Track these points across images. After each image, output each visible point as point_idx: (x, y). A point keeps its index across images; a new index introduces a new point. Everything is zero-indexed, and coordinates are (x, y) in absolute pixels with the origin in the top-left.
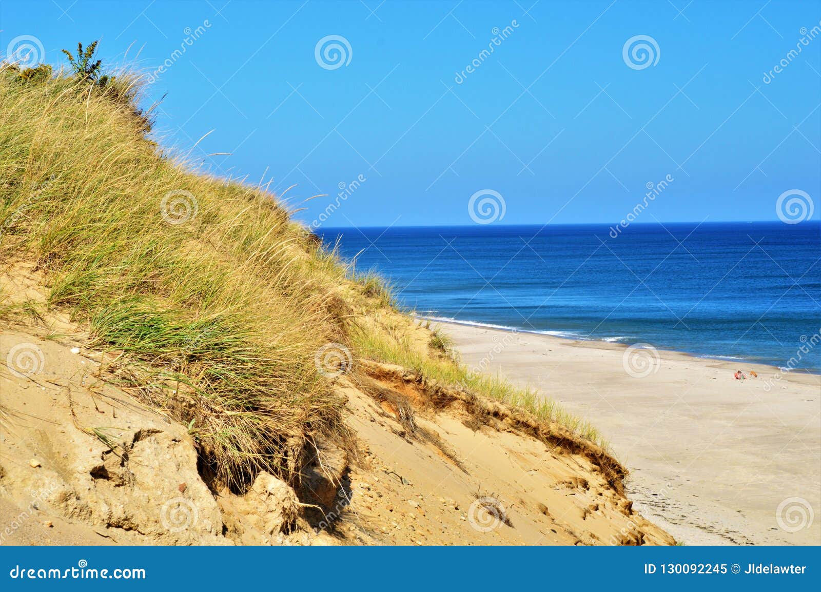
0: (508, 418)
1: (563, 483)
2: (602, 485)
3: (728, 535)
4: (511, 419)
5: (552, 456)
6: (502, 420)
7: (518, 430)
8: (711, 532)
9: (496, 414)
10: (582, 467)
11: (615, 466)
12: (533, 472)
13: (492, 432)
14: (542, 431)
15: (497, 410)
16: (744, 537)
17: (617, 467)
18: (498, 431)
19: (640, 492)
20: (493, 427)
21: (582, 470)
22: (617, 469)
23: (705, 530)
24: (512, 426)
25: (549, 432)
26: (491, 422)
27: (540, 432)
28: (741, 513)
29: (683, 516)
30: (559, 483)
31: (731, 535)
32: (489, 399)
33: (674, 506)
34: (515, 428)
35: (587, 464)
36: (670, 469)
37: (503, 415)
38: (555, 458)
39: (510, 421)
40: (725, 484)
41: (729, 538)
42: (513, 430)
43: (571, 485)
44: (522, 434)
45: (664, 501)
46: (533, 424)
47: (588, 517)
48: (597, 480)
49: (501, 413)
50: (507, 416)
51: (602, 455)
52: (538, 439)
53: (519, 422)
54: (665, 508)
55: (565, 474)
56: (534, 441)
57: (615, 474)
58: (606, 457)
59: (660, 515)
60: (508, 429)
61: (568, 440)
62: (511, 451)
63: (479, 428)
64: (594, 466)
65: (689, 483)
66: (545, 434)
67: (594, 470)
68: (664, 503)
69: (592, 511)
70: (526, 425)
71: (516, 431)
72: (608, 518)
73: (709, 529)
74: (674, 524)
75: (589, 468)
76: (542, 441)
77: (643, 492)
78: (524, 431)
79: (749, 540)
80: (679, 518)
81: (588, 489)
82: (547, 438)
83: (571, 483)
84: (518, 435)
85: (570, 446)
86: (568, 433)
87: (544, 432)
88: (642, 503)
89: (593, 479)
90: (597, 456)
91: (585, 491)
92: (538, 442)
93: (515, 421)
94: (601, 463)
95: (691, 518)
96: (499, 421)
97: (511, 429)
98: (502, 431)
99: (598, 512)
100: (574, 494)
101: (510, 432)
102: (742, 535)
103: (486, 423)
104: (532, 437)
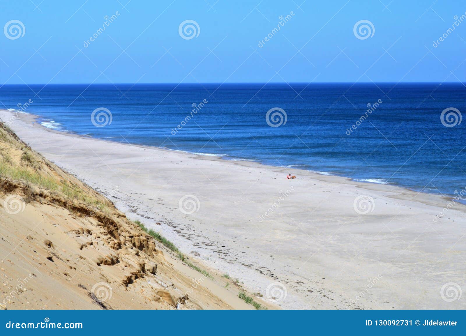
0: (48, 197)
1: (74, 231)
2: (102, 233)
3: (260, 269)
4: (50, 198)
5: (72, 217)
6: (45, 198)
7: (54, 203)
8: (250, 268)
9: (41, 195)
10: (91, 223)
11: (113, 223)
12: (57, 225)
13: (38, 204)
14: (69, 204)
15: (42, 193)
16: (269, 270)
17: (114, 224)
18: (42, 204)
19: (215, 245)
20: (39, 202)
21: (92, 225)
22: (114, 225)
23: (247, 267)
24: (50, 202)
25: (73, 205)
26: (38, 199)
27: (67, 205)
28: (272, 257)
29: (236, 259)
30: (71, 231)
31: (261, 270)
32: (39, 187)
33: (234, 253)
34: (52, 202)
35: (95, 222)
36: (237, 232)
37: (45, 195)
38: (74, 218)
39: (49, 199)
40: (267, 241)
41: (260, 271)
42: (51, 203)
43: (79, 232)
44: (56, 206)
45: (228, 250)
46: (63, 201)
47: (84, 248)
48: (98, 230)
49: (44, 194)
50: (48, 196)
51: (104, 217)
52: (66, 208)
53: (54, 199)
54: (227, 254)
55: (76, 226)
56: (63, 209)
57: (113, 227)
58: (106, 218)
59: (223, 258)
60: (48, 203)
61: (84, 209)
62: (46, 214)
63: (29, 202)
64: (100, 223)
65: (247, 240)
66: (70, 206)
67: (99, 225)
68: (227, 251)
69: (87, 245)
70: (59, 201)
71: (52, 204)
72: (97, 249)
73: (250, 266)
74: (230, 263)
75: (96, 224)
76: (68, 209)
77: (217, 245)
78: (58, 204)
79: (272, 272)
80: (234, 259)
81: (91, 235)
82: (71, 208)
83: (79, 231)
84: (53, 206)
85: (86, 212)
86: (84, 206)
87: (70, 205)
88: (214, 251)
89: (97, 229)
90: (101, 218)
91: (88, 235)
92: (65, 210)
93: (52, 199)
94: (104, 221)
95: (241, 260)
96: (43, 199)
97: (49, 203)
98: (44, 204)
99: (92, 246)
100: (79, 237)
101: (49, 204)
102: (269, 269)
103: (34, 199)
104: (62, 207)
